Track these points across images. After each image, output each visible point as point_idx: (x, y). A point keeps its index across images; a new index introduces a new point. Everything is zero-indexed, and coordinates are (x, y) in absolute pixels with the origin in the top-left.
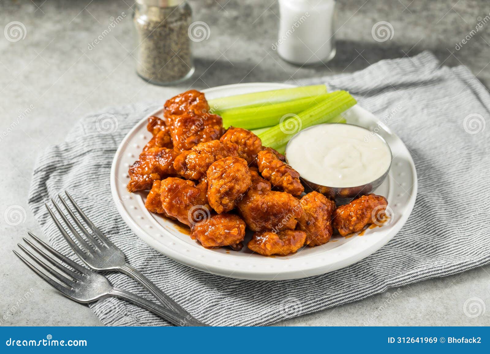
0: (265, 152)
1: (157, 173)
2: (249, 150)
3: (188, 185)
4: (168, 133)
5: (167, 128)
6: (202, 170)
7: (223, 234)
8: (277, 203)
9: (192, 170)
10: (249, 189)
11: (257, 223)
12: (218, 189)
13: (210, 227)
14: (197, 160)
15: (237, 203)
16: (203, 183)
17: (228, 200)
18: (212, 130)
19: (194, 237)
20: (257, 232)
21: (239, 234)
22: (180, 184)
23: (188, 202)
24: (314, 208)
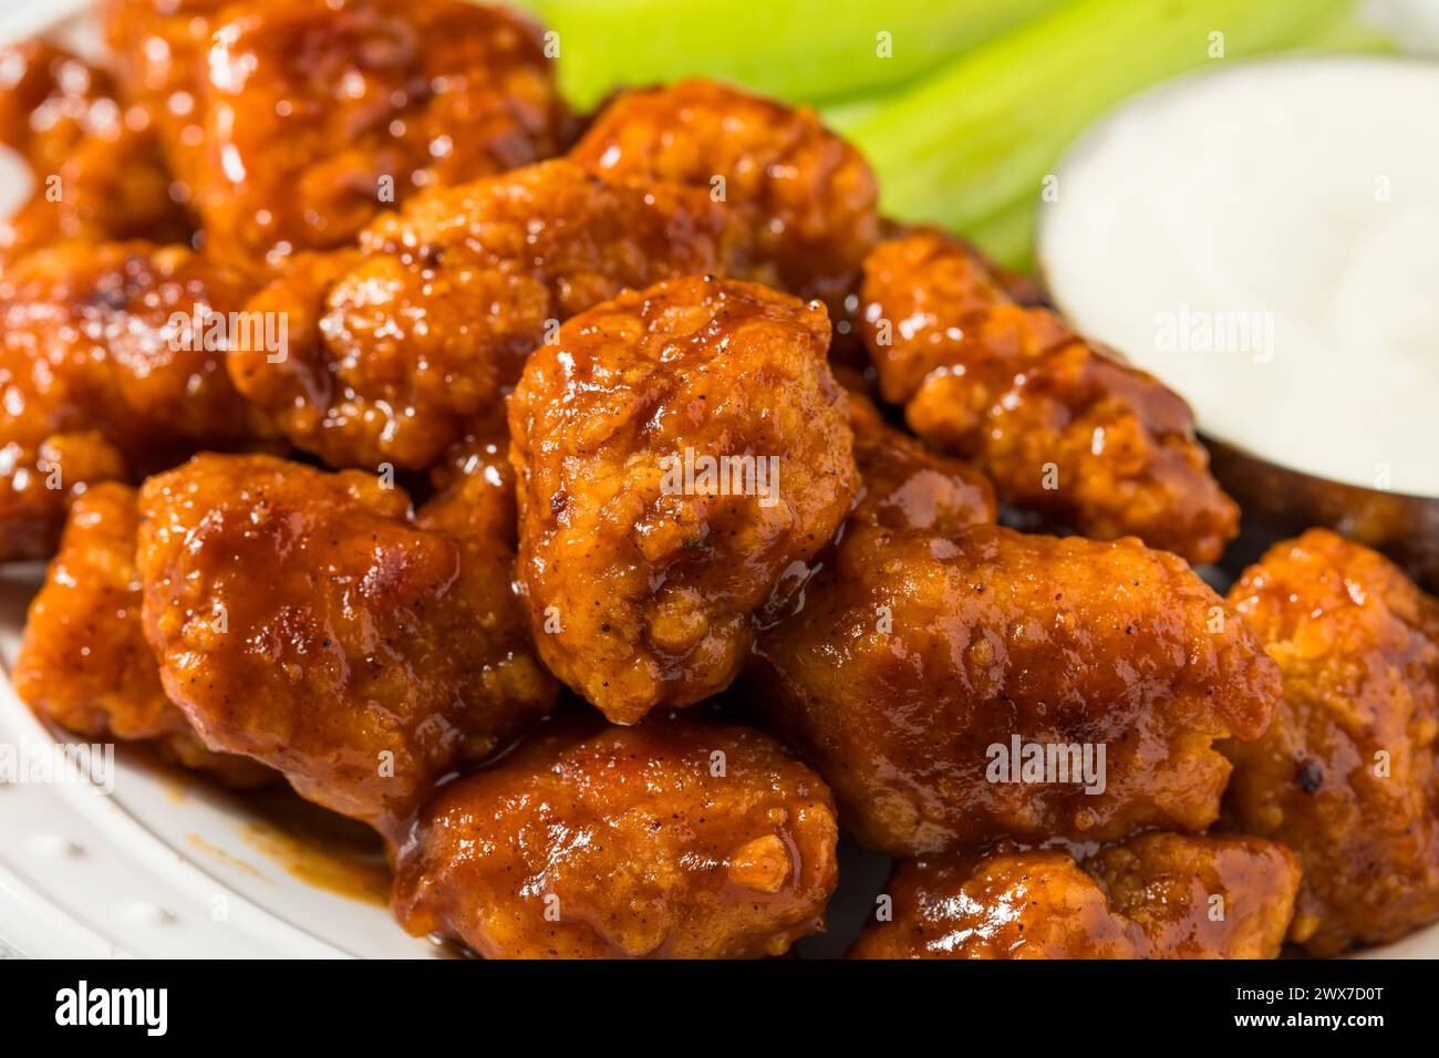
0: (918, 250)
1: (95, 436)
2: (793, 235)
3: (363, 511)
4: (149, 151)
5: (140, 118)
6: (463, 388)
7: (665, 884)
8: (1084, 626)
9: (383, 397)
10: (851, 523)
11: (926, 791)
12: (622, 530)
13: (560, 831)
14: (420, 313)
15: (764, 639)
16: (468, 492)
17: (698, 619)
18: (494, 102)
19: (428, 920)
20: (925, 857)
21: (796, 880)
22: (298, 503)
23: (368, 640)
24: (1345, 658)
